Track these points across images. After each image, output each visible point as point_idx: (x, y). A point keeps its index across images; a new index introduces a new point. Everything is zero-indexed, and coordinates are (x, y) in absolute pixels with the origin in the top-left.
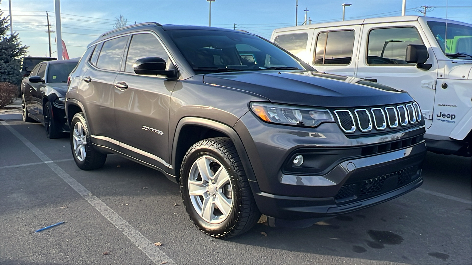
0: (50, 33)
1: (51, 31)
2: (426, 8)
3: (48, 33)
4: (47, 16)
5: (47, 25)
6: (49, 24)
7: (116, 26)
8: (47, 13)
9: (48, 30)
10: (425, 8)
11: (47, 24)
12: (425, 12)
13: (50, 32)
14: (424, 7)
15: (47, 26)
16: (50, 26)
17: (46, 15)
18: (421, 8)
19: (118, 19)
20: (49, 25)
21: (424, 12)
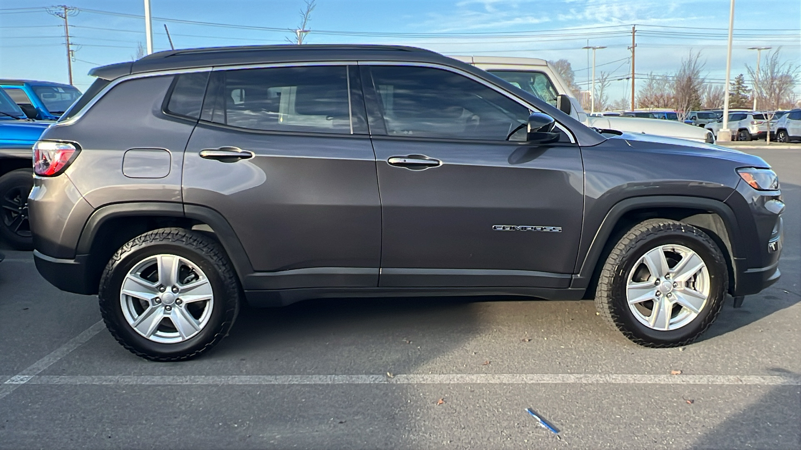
2: (66, 9)
10: (64, 8)
12: (66, 16)
14: (62, 7)
18: (57, 9)
21: (64, 15)
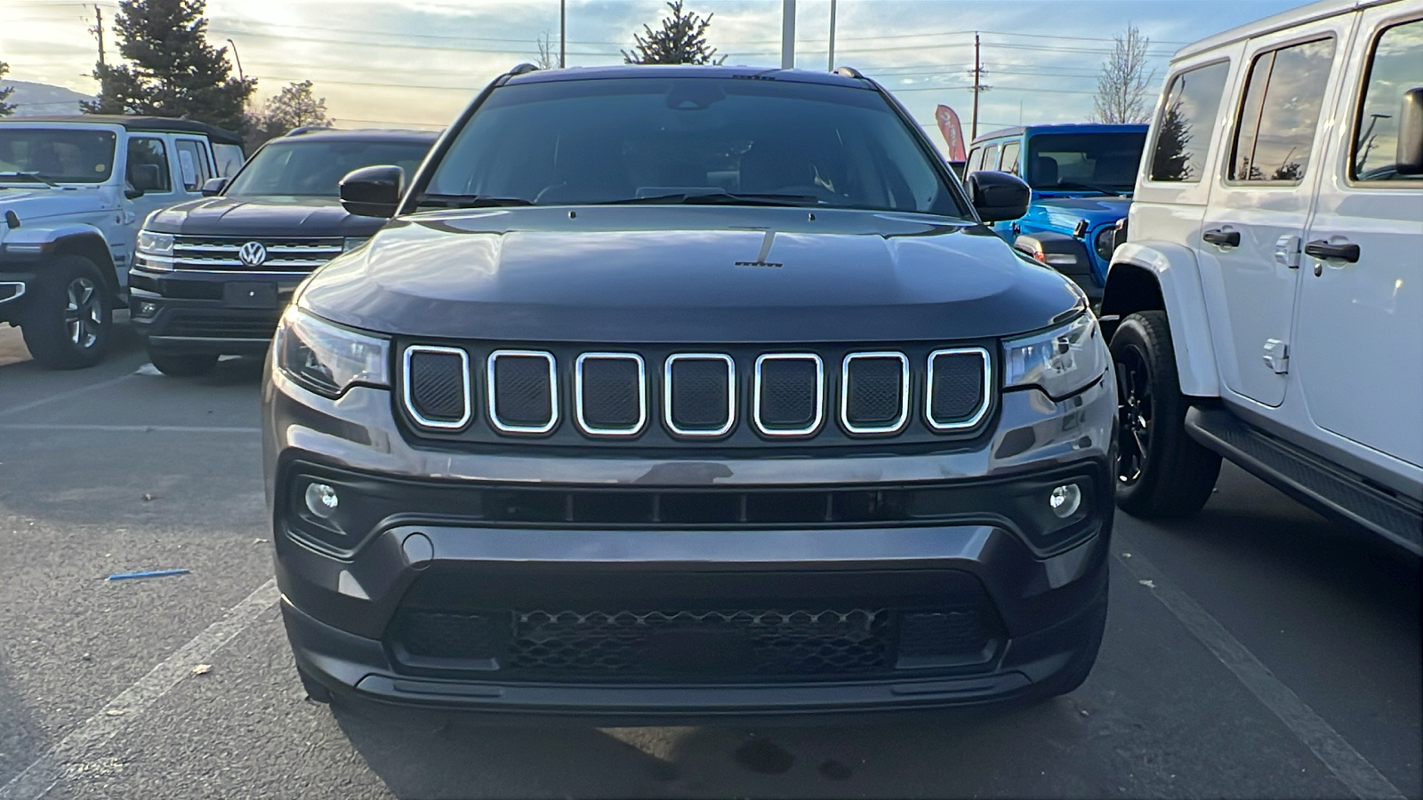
0: (979, 93)
1: (982, 88)
3: (973, 94)
4: (977, 45)
5: (973, 71)
6: (980, 66)
7: (1111, 63)
8: (977, 37)
9: (974, 85)
11: (974, 68)
13: (979, 89)
15: (974, 74)
16: (980, 73)
17: (975, 42)
19: (1121, 41)
20: (978, 70)
